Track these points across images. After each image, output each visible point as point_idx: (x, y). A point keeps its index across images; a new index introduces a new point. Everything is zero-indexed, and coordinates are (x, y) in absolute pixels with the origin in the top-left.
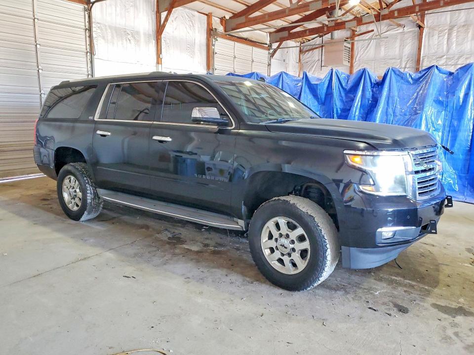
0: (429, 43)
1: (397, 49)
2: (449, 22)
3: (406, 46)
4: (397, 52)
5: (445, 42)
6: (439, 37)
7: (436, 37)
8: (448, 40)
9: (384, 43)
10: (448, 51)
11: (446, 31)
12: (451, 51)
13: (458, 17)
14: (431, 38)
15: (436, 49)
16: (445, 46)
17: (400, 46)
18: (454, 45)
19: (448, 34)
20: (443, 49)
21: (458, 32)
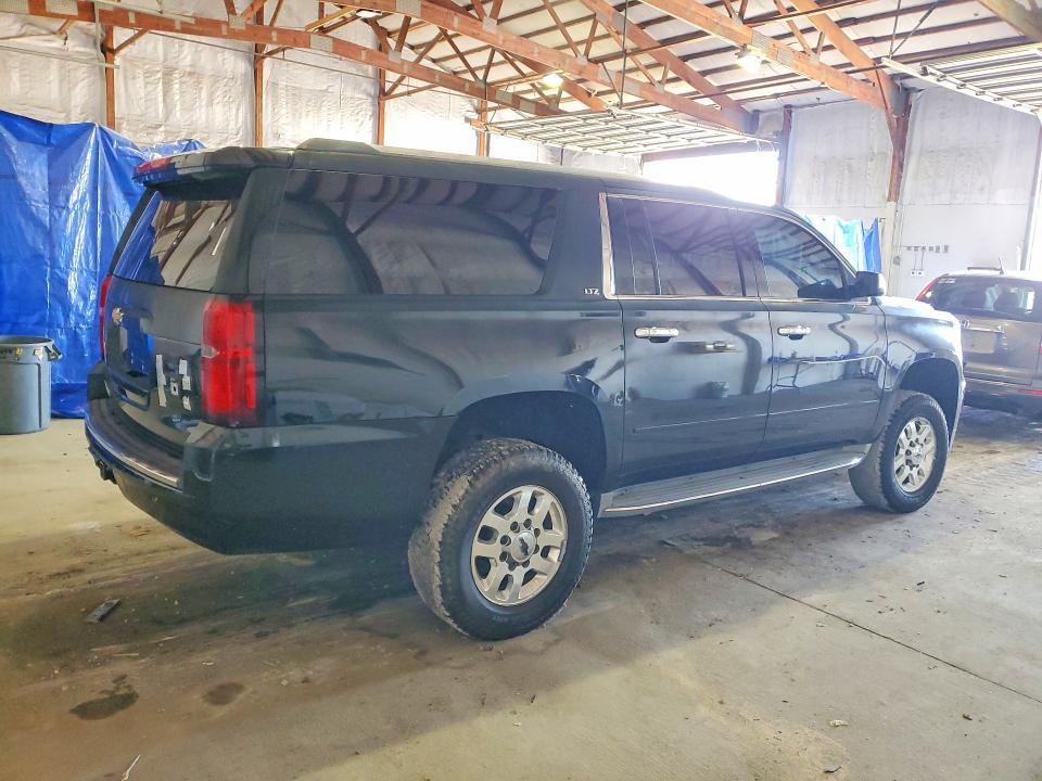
0: (127, 90)
1: (55, 87)
2: (162, 59)
3: (76, 84)
4: (55, 94)
5: (161, 99)
6: (147, 83)
7: (140, 82)
8: (165, 95)
9: (17, 64)
10: (167, 118)
11: (159, 75)
12: (172, 120)
13: (180, 52)
14: (130, 82)
15: (143, 108)
16: (161, 106)
17: (61, 81)
18: (178, 108)
19: (164, 83)
20: (156, 110)
21: (182, 83)
